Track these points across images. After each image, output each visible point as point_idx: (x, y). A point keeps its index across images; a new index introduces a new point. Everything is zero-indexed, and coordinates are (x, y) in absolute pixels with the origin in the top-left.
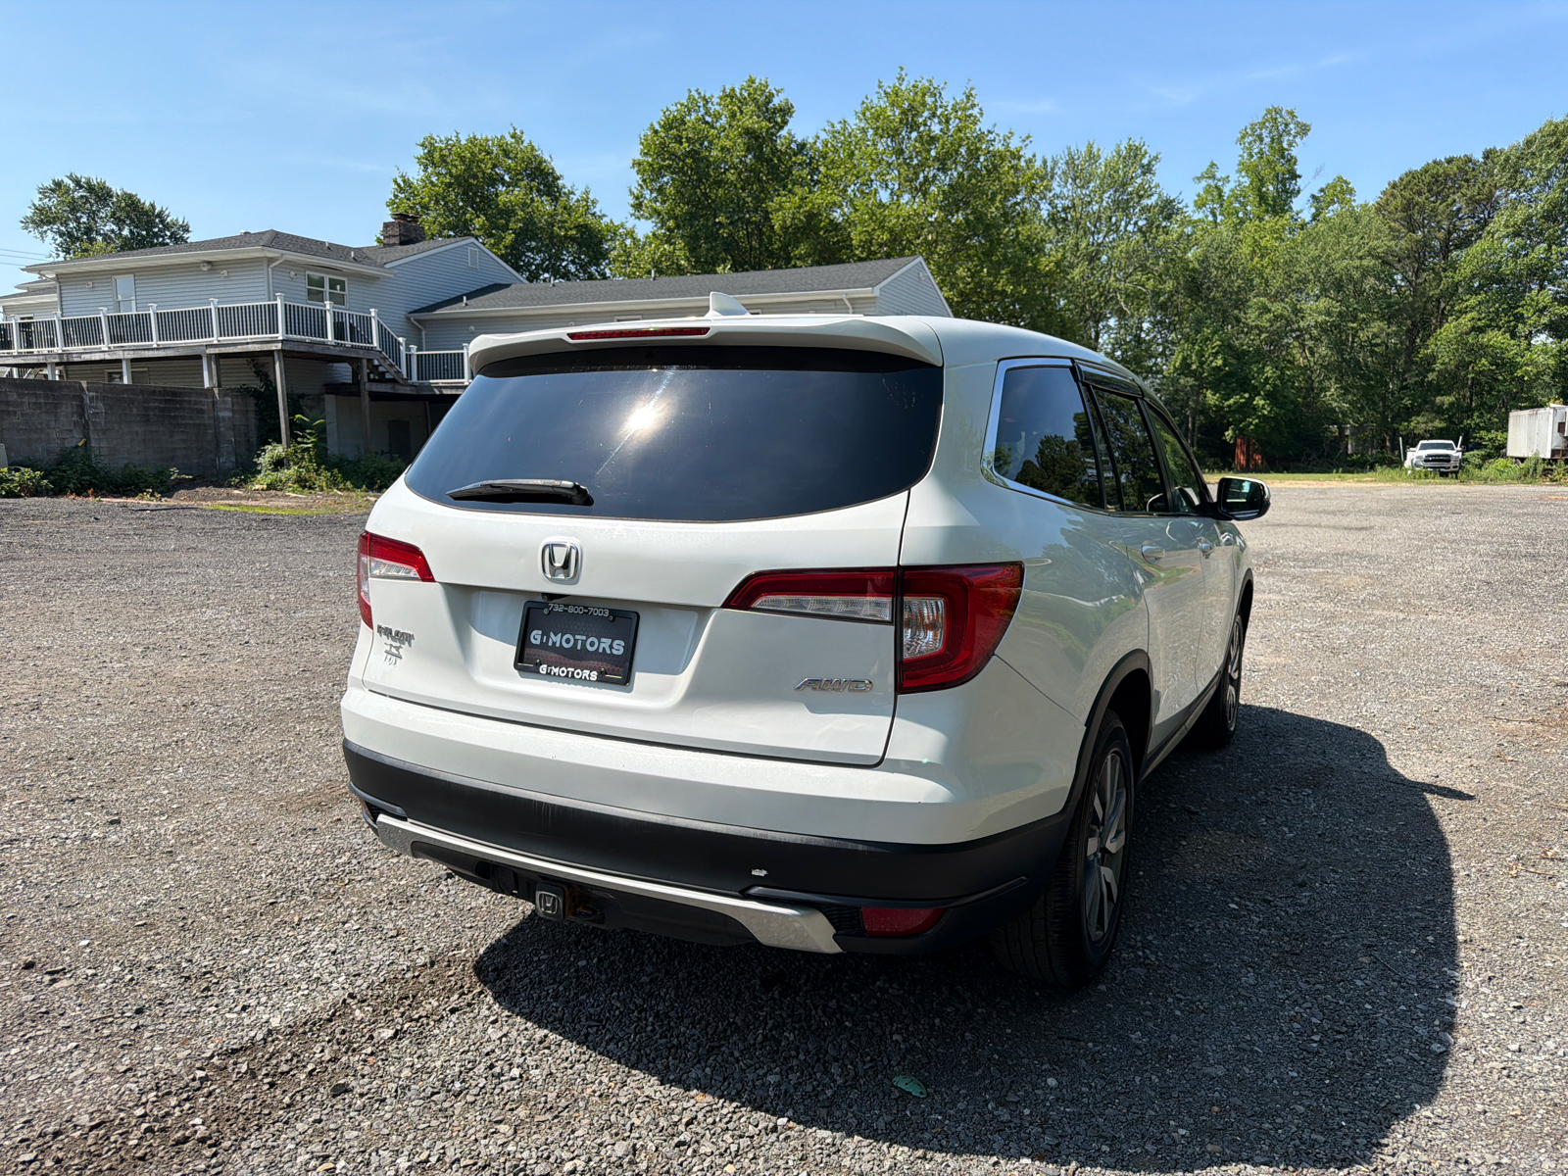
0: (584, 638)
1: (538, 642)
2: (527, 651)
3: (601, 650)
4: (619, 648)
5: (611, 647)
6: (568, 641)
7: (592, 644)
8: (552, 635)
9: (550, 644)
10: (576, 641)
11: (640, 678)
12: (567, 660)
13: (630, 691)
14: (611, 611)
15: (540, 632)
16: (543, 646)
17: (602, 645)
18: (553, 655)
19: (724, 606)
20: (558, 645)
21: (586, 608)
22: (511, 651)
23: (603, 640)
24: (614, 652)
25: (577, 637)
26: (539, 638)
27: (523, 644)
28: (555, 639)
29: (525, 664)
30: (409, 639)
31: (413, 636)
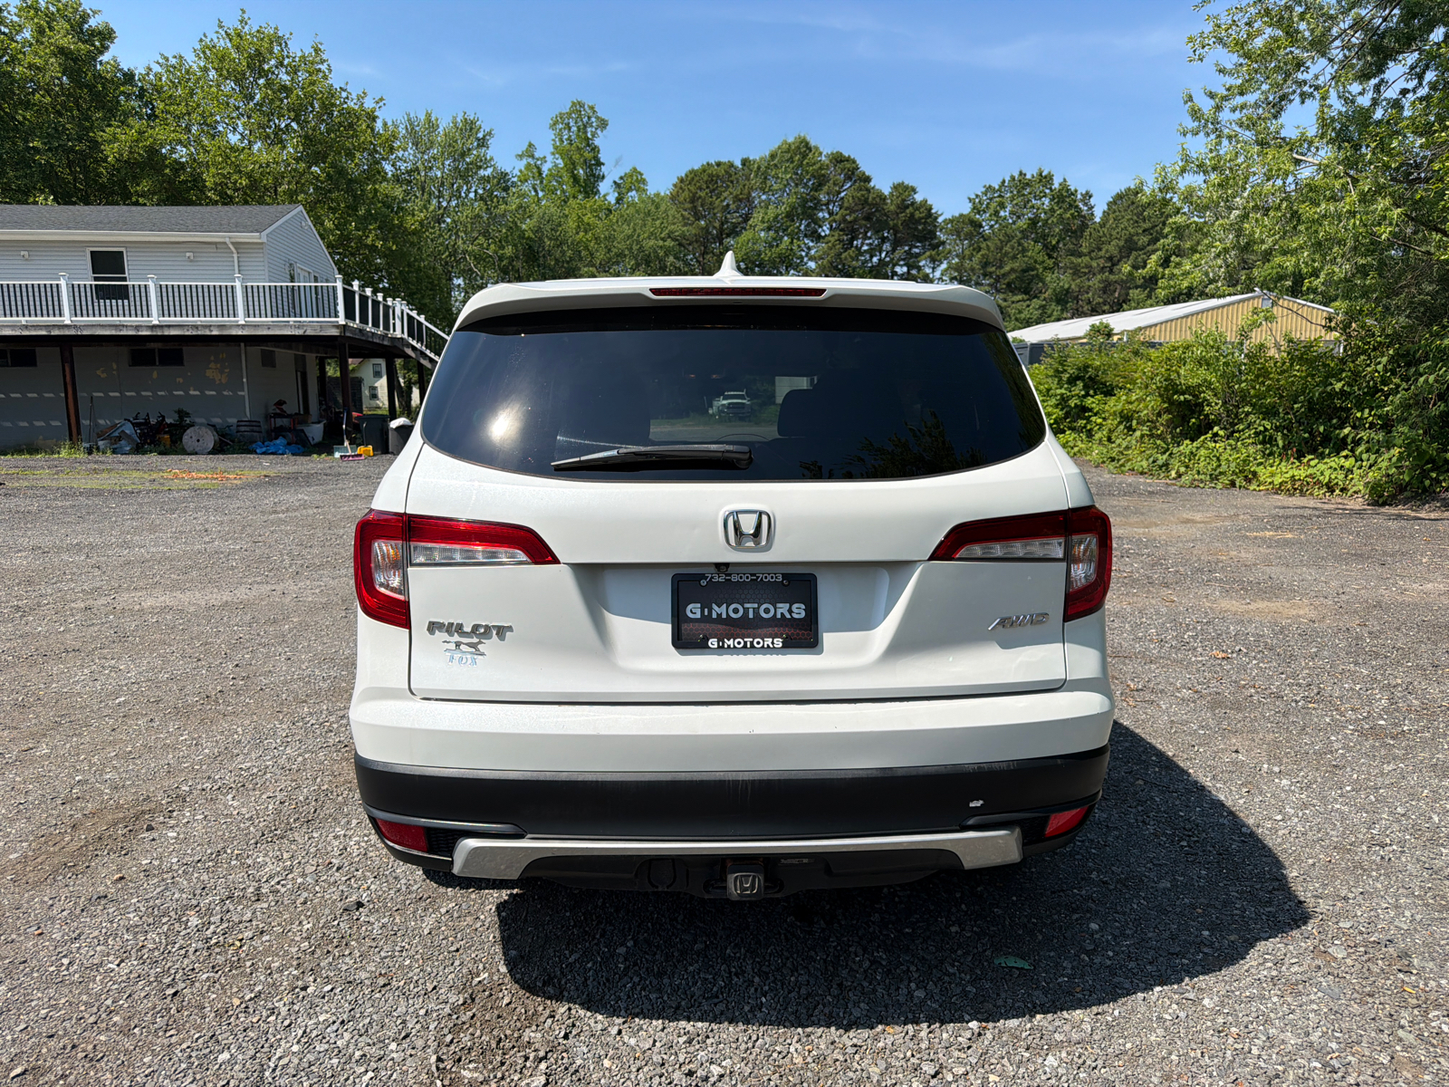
0: (756, 605)
1: (698, 616)
2: (684, 627)
3: (779, 616)
4: (799, 611)
5: (790, 611)
6: (736, 611)
7: (767, 611)
8: (714, 606)
9: (714, 616)
10: (746, 611)
11: (828, 639)
12: (738, 631)
13: (821, 652)
14: (785, 576)
15: (699, 605)
16: (705, 619)
17: (779, 611)
18: (720, 626)
19: (932, 558)
20: (724, 616)
21: (752, 575)
22: (666, 630)
23: (779, 605)
24: (795, 616)
25: (747, 605)
26: (699, 611)
27: (678, 619)
28: (719, 610)
29: (686, 641)
30: (501, 631)
31: (510, 629)
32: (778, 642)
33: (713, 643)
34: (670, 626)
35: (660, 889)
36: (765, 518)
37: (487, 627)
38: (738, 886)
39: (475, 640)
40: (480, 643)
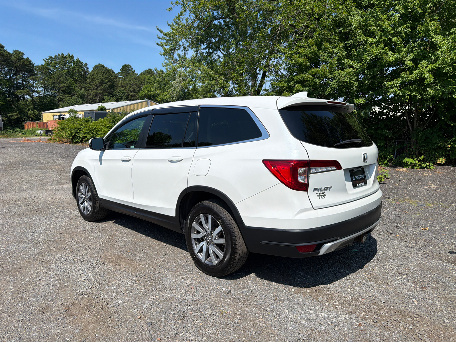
2: (354, 182)
10: (359, 177)
11: (367, 181)
13: (367, 185)
14: (361, 169)
15: (354, 177)
18: (357, 181)
21: (358, 169)
23: (362, 175)
24: (364, 177)
29: (355, 186)
30: (330, 188)
31: (331, 187)
32: (364, 183)
33: (358, 185)
34: (351, 182)
37: (327, 188)
39: (324, 192)
40: (325, 192)
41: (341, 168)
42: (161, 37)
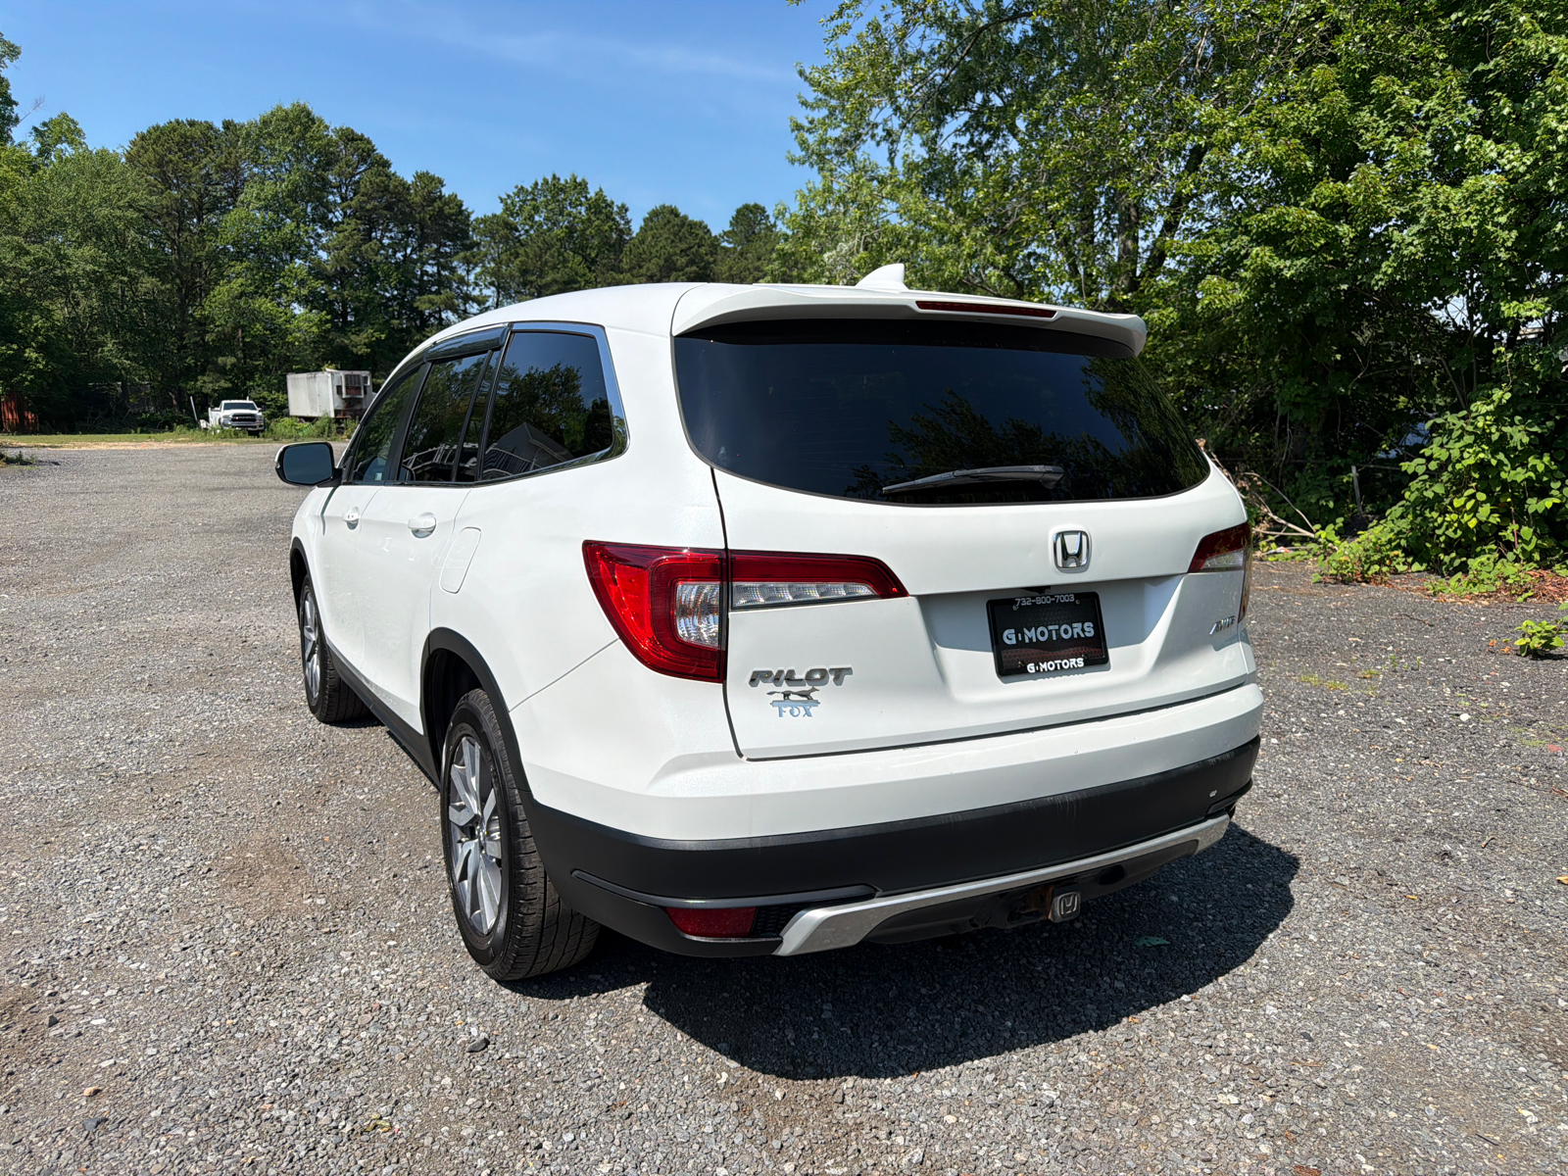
0: (1057, 627)
1: (1014, 642)
2: (1004, 653)
3: (1076, 636)
4: (1090, 630)
5: (1083, 630)
6: (1042, 634)
7: (1066, 632)
8: (1026, 631)
9: (1027, 641)
10: (1050, 632)
11: (1112, 652)
12: (1050, 654)
13: (1108, 669)
14: (1077, 596)
15: (1013, 631)
16: (1020, 644)
17: (1075, 631)
18: (1033, 651)
19: (1189, 571)
20: (1034, 640)
21: (1052, 596)
22: (988, 659)
23: (1075, 625)
24: (1088, 635)
25: (1050, 628)
26: (1013, 637)
27: (998, 646)
28: (1030, 635)
29: (1009, 669)
30: (839, 674)
31: (849, 671)
32: (1080, 662)
33: (1031, 667)
34: (990, 654)
35: (980, 927)
36: (1084, 537)
37: (823, 672)
38: (1062, 907)
39: (807, 688)
40: (813, 690)
41: (902, 592)
42: (811, 100)
